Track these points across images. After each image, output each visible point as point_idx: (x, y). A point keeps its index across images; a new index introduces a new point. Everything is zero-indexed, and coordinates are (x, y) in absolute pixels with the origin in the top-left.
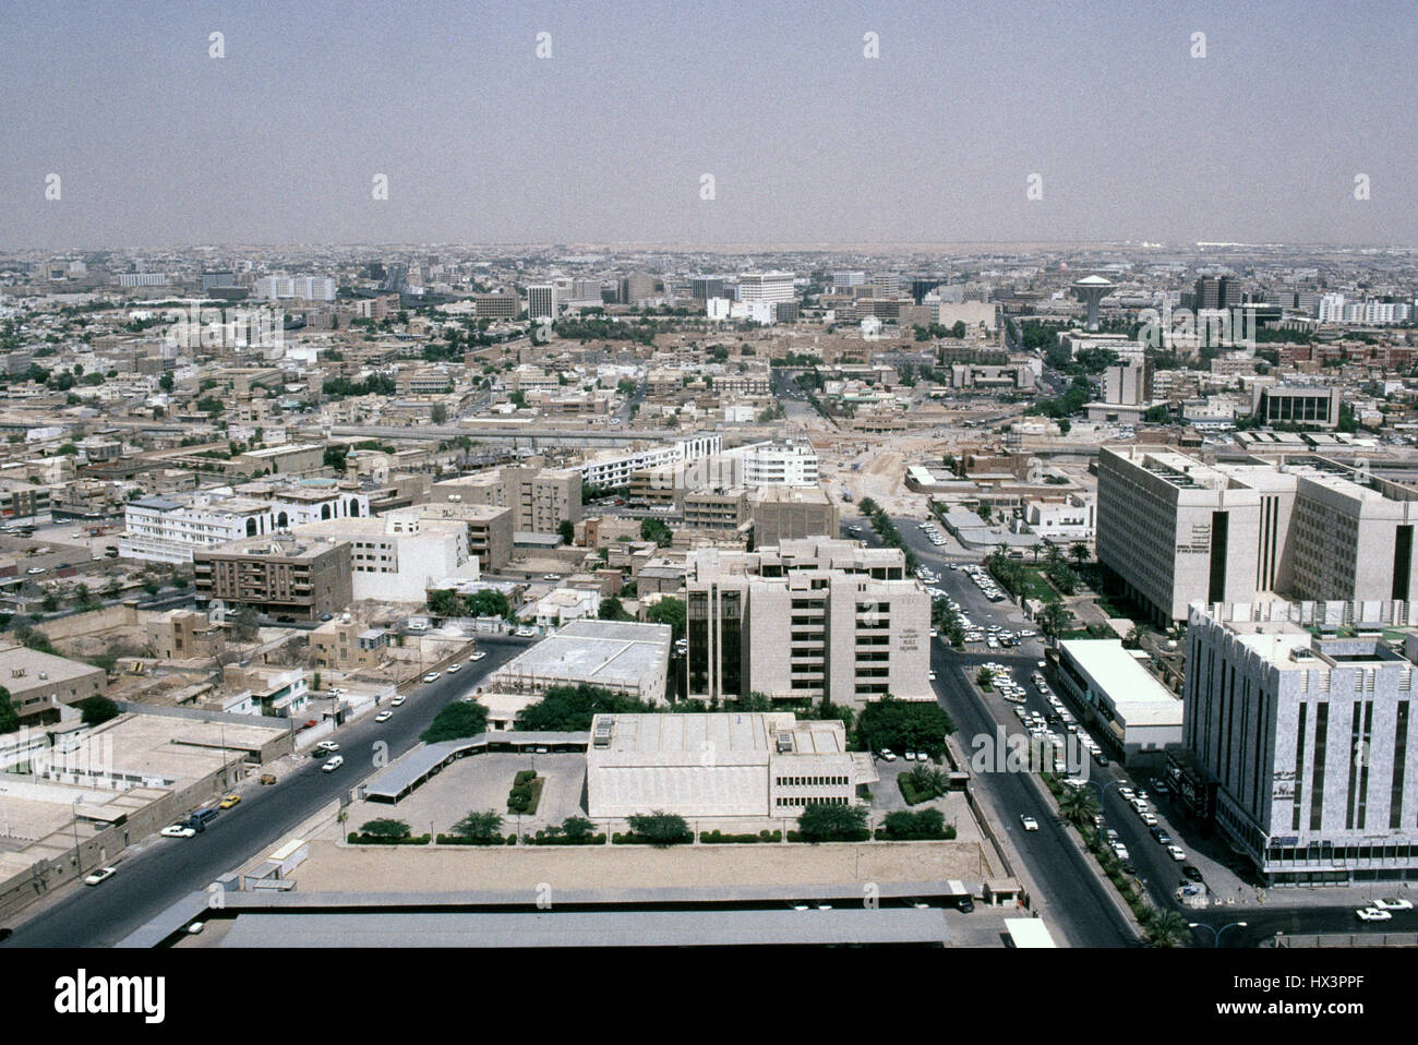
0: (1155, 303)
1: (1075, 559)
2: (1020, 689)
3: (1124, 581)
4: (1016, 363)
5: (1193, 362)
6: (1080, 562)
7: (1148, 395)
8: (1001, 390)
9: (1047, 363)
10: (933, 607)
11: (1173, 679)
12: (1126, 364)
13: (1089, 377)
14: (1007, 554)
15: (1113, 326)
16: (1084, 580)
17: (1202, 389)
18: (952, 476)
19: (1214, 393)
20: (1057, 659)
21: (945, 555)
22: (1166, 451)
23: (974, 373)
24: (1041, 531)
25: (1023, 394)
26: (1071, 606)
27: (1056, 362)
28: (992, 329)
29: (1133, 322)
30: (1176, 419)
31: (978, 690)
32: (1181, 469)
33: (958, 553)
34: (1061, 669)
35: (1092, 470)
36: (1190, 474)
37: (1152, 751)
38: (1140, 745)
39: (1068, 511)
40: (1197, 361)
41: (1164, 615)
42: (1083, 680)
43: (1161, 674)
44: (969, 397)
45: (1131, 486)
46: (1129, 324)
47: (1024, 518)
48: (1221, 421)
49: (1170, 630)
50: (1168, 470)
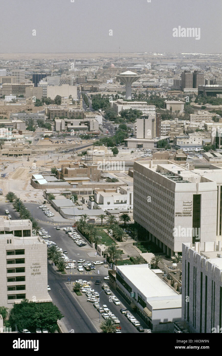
0: (161, 85)
1: (123, 222)
2: (96, 293)
3: (148, 232)
4: (89, 118)
5: (181, 116)
6: (125, 223)
7: (158, 133)
8: (81, 132)
9: (105, 118)
10: (48, 251)
11: (176, 284)
12: (147, 117)
13: (128, 125)
14: (87, 220)
15: (139, 97)
16: (127, 233)
17: (186, 130)
18: (56, 179)
19: (192, 132)
20: (115, 276)
21: (53, 222)
22: (169, 163)
23: (66, 123)
24: (105, 207)
25: (93, 134)
26: (121, 247)
27: (109, 117)
28: (76, 99)
29: (149, 95)
30: (173, 146)
31: (74, 295)
32: (176, 173)
33: (59, 221)
34: (117, 281)
35: (130, 174)
36: (181, 175)
37: (166, 323)
38: (160, 320)
39: (119, 197)
40: (183, 115)
41: (170, 250)
42: (129, 287)
43: (170, 281)
44: (65, 136)
45: (150, 182)
46: (147, 96)
47: (95, 201)
48: (196, 147)
49: (173, 258)
50: (170, 173)
